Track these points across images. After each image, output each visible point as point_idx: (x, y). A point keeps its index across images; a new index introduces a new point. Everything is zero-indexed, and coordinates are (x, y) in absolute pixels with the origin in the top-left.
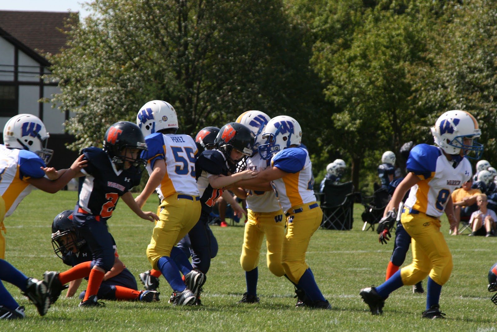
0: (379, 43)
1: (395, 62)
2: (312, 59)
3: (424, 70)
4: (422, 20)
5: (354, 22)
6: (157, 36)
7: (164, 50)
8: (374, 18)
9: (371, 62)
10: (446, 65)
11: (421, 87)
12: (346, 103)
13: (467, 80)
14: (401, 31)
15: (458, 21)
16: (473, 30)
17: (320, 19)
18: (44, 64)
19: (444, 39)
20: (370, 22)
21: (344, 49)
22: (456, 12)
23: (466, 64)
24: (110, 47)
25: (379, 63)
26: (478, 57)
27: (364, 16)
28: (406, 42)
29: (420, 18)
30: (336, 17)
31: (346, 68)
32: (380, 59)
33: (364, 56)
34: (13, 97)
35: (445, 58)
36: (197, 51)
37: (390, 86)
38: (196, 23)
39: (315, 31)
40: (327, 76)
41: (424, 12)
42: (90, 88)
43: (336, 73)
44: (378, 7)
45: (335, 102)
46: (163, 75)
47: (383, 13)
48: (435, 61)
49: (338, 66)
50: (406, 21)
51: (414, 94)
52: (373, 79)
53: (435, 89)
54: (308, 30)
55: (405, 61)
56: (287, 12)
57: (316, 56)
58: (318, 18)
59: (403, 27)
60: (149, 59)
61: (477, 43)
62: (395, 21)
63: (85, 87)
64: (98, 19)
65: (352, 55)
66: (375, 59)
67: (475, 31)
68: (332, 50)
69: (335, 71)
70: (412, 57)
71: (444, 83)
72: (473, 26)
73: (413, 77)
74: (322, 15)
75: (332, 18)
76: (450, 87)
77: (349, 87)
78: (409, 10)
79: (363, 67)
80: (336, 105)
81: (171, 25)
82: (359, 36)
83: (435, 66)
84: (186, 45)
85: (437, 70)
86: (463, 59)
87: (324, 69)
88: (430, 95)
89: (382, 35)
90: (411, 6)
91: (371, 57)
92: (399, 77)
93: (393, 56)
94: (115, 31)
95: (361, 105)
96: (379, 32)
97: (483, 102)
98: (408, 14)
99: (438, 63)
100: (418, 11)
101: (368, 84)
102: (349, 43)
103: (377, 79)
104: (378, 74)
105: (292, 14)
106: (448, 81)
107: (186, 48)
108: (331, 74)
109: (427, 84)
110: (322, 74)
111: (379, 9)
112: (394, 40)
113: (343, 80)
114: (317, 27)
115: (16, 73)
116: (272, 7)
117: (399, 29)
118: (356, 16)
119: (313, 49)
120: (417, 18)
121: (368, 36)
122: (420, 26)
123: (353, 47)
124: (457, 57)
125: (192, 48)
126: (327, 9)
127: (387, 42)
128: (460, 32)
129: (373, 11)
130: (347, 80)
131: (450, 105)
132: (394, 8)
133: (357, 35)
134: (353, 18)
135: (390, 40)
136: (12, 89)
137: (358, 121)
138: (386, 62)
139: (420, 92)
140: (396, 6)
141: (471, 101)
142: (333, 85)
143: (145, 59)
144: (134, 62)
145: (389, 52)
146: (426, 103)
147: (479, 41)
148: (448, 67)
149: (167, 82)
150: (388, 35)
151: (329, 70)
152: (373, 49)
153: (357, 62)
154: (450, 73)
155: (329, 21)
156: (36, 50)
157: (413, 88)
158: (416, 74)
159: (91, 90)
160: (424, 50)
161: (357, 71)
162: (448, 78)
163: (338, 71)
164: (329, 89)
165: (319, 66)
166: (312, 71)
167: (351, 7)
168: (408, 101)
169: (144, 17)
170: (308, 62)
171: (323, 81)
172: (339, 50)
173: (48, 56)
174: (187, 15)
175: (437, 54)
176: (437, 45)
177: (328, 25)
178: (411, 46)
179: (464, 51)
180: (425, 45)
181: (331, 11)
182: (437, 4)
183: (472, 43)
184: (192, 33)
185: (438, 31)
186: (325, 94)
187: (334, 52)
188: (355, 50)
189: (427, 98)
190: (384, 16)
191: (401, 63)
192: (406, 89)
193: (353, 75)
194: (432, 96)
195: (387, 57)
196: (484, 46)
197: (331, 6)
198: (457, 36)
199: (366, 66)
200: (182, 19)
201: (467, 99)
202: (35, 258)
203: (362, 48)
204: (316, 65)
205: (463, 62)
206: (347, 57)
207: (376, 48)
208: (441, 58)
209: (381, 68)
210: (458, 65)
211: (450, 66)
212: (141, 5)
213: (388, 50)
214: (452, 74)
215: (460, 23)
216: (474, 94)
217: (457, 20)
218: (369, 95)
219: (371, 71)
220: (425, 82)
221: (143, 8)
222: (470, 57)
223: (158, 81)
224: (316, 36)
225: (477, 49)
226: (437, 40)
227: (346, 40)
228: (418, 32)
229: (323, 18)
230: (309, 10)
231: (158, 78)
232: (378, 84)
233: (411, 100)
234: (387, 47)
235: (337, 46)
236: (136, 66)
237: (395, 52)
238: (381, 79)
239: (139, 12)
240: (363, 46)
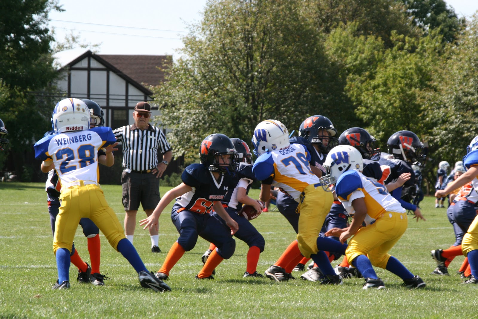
0: (396, 75)
1: (408, 88)
2: (346, 87)
3: (430, 94)
4: (428, 57)
5: (377, 60)
6: (231, 72)
7: (236, 82)
8: (393, 56)
9: (390, 88)
10: (447, 91)
11: (428, 107)
12: (372, 119)
13: (462, 101)
14: (413, 66)
15: (456, 57)
16: (466, 65)
17: (352, 58)
18: (147, 94)
19: (445, 71)
20: (390, 59)
21: (370, 79)
22: (453, 52)
23: (461, 89)
24: (196, 80)
25: (396, 89)
26: (471, 84)
27: (385, 55)
28: (417, 74)
29: (426, 56)
30: (363, 56)
31: (372, 93)
32: (397, 87)
33: (385, 84)
34: (125, 118)
35: (445, 85)
36: (260, 82)
37: (404, 107)
38: (259, 61)
39: (348, 66)
40: (358, 100)
41: (430, 51)
42: (182, 111)
43: (365, 98)
44: (395, 48)
45: (364, 119)
46: (236, 101)
47: (400, 52)
48: (438, 88)
49: (366, 92)
50: (416, 58)
51: (423, 113)
52: (392, 101)
53: (439, 108)
54: (343, 66)
55: (416, 88)
56: (327, 53)
57: (349, 85)
58: (350, 57)
59: (414, 63)
60: (225, 89)
61: (470, 74)
62: (408, 58)
63: (179, 110)
64: (187, 60)
65: (376, 84)
66: (393, 86)
67: (468, 65)
68: (361, 80)
69: (363, 96)
70: (421, 85)
71: (445, 104)
72: (467, 61)
73: (422, 100)
74: (353, 55)
75: (361, 57)
76: (450, 107)
77: (374, 108)
78: (418, 50)
79: (384, 93)
80: (365, 121)
81: (241, 64)
82: (381, 69)
83: (438, 91)
84: (252, 78)
85: (439, 94)
86: (459, 86)
87: (355, 94)
88: (435, 113)
89: (398, 69)
90: (420, 47)
91: (390, 85)
92: (411, 100)
93: (406, 85)
94: (200, 68)
95: (383, 121)
96: (396, 67)
97: (475, 118)
98: (418, 53)
99: (440, 90)
100: (425, 51)
101: (388, 106)
102: (374, 75)
103: (395, 102)
104: (396, 98)
105: (331, 54)
106: (448, 102)
107: (252, 81)
108: (360, 98)
109: (432, 105)
110: (353, 98)
111: (397, 49)
112: (407, 72)
113: (370, 103)
114: (349, 64)
115: (127, 100)
116: (316, 49)
117: (410, 64)
118: (378, 55)
119: (347, 80)
120: (424, 56)
121: (388, 70)
122: (427, 62)
123: (377, 78)
124: (455, 84)
125: (257, 80)
126: (357, 50)
127: (403, 74)
128: (457, 66)
129: (391, 51)
130: (373, 102)
131: (449, 121)
132: (407, 49)
133: (380, 69)
134: (376, 56)
135: (405, 72)
136: (124, 112)
137: (381, 133)
138: (402, 88)
139: (427, 110)
140: (409, 47)
141: (465, 117)
142: (362, 106)
143: (222, 89)
144: (214, 91)
145: (404, 82)
146: (432, 119)
147: (471, 72)
148: (448, 92)
149: (239, 106)
150: (403, 68)
151: (359, 95)
152: (391, 79)
153: (380, 89)
154: (449, 97)
155: (359, 59)
156: (142, 83)
157: (422, 108)
158: (424, 98)
159: (183, 113)
160: (430, 80)
161: (380, 96)
162: (448, 100)
163: (365, 96)
164: (359, 109)
165: (351, 92)
166: (346, 96)
167: (374, 48)
168: (418, 118)
169: (221, 58)
170: (343, 89)
171: (355, 104)
172: (366, 80)
173: (151, 88)
174: (253, 56)
175: (440, 82)
176: (440, 76)
177: (357, 62)
178: (420, 77)
179: (460, 80)
180: (431, 76)
181: (360, 52)
182: (439, 46)
183: (466, 74)
184: (256, 69)
185: (440, 65)
186: (356, 113)
187: (362, 82)
188: (378, 80)
189: (433, 115)
190: (400, 55)
191: (413, 89)
192: (417, 109)
193: (377, 99)
194: (436, 114)
195: (403, 85)
196: (475, 76)
197: (360, 48)
198: (455, 69)
199: (387, 92)
200: (249, 59)
201: (462, 116)
202: (144, 236)
203: (384, 78)
204: (349, 91)
205: (459, 88)
206: (372, 85)
207: (394, 78)
208: (442, 85)
209: (398, 93)
210: (456, 91)
211: (450, 91)
212: (219, 49)
213: (403, 80)
214: (451, 97)
215: (457, 59)
216: (468, 112)
217: (454, 57)
218: (389, 114)
219: (391, 96)
220: (431, 103)
221: (221, 52)
222: (464, 84)
223: (232, 105)
224: (349, 70)
225: (469, 79)
226: (440, 72)
227: (371, 73)
228: (425, 66)
229: (354, 56)
230: (344, 51)
231: (232, 103)
232: (396, 105)
233: (421, 116)
234: (402, 78)
235: (364, 78)
236: (216, 94)
237: (408, 81)
238: (398, 101)
239: (217, 54)
240: (384, 77)
